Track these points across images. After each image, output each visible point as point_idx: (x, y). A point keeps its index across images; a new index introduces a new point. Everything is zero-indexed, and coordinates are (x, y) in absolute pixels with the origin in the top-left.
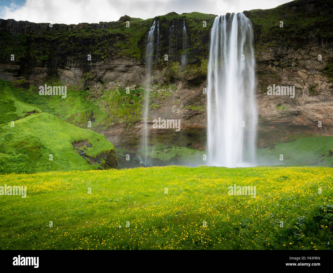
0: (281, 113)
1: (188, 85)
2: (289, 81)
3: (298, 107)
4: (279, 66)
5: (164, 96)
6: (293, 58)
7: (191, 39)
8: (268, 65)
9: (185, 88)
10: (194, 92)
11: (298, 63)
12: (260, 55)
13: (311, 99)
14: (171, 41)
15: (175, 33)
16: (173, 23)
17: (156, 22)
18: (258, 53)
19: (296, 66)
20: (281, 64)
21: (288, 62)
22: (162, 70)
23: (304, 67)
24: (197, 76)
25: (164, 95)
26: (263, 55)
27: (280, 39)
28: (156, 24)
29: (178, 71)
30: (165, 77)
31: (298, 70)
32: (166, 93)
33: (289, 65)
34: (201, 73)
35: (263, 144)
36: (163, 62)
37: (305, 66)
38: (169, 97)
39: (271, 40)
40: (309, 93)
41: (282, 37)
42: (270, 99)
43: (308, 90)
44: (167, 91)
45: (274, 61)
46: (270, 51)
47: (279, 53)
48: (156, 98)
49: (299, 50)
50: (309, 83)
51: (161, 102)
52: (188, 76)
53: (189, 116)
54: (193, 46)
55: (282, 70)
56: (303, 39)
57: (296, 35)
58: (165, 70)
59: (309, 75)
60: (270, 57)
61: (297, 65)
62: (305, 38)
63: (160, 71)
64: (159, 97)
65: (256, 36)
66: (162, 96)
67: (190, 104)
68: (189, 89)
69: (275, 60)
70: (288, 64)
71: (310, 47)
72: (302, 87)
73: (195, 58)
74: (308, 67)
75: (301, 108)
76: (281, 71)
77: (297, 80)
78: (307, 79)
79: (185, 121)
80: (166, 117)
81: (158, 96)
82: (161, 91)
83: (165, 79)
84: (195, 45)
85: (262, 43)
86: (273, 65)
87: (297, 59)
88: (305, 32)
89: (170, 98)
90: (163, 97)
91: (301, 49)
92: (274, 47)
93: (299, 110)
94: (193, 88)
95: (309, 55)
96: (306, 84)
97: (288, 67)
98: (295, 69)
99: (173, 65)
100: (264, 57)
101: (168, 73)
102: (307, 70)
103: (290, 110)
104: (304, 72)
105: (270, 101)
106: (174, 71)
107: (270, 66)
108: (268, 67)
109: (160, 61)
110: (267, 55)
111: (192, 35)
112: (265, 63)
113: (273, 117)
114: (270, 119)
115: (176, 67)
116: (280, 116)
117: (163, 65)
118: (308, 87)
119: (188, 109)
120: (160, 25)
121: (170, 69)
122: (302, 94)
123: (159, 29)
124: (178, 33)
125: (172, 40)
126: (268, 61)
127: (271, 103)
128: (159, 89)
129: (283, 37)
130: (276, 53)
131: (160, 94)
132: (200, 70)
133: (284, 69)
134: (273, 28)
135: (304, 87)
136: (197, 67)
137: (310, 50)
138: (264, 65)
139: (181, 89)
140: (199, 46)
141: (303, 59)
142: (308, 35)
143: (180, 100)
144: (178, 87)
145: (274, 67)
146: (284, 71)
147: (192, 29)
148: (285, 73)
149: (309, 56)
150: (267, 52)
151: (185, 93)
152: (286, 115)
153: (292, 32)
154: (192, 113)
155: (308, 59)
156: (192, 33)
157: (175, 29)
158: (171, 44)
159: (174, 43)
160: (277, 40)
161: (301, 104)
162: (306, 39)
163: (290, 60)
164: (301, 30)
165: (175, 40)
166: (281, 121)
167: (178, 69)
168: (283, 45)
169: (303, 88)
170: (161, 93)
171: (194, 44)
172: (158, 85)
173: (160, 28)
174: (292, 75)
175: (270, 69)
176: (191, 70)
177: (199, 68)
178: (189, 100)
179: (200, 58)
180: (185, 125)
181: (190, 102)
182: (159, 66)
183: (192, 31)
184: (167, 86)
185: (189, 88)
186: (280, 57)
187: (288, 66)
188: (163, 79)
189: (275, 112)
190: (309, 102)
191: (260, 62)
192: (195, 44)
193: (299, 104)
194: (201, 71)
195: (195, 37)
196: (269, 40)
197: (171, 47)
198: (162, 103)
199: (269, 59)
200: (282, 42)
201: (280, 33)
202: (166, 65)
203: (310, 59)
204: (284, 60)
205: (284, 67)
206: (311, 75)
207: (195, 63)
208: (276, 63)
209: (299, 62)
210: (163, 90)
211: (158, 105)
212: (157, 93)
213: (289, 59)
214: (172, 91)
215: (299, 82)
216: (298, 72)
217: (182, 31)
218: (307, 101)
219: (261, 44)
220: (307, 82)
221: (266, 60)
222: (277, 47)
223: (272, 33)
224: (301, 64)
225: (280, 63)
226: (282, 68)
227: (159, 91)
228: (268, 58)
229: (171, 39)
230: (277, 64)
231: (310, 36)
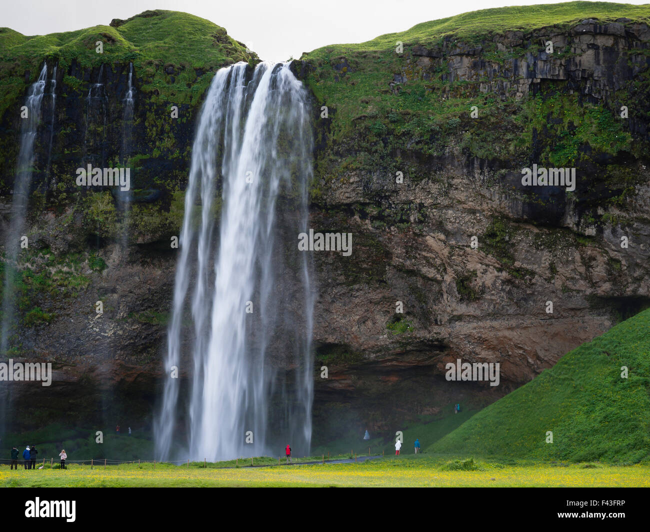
0: (398, 342)
1: (140, 255)
2: (409, 258)
3: (436, 329)
4: (380, 217)
5: (66, 286)
6: (411, 202)
7: (146, 128)
8: (353, 215)
9: (132, 262)
10: (159, 272)
11: (425, 216)
12: (327, 190)
13: (462, 309)
14: (90, 131)
15: (102, 108)
16: (98, 75)
17: (48, 68)
18: (323, 183)
19: (420, 222)
20: (385, 213)
21: (403, 209)
22: (61, 213)
23: (440, 226)
24: (160, 236)
25: (66, 283)
26: (335, 190)
27: (376, 151)
28: (49, 76)
29: (107, 219)
30: (69, 232)
31: (424, 233)
32: (75, 278)
33: (404, 217)
34: (170, 227)
35: (379, 427)
36: (65, 191)
37: (441, 222)
38: (82, 289)
39: (356, 151)
40: (459, 293)
41: (382, 145)
42: (371, 302)
43: (454, 285)
44: (76, 270)
45: (364, 204)
46: (351, 180)
47: (374, 186)
48: (42, 291)
49: (423, 181)
50: (455, 267)
51: (58, 305)
52: (136, 234)
53: (143, 342)
54: (151, 150)
55: (389, 228)
56: (431, 156)
57: (417, 143)
58: (70, 211)
59: (452, 247)
60: (353, 197)
61: (423, 219)
62: (435, 154)
63: (57, 216)
64: (51, 288)
65: (320, 136)
66: (61, 285)
67: (150, 307)
68: (143, 266)
69: (369, 204)
70: (402, 215)
71: (448, 178)
72: (439, 277)
73: (154, 186)
74: (449, 227)
75: (443, 332)
76: (388, 233)
77: (426, 257)
78: (449, 258)
79: (133, 358)
80: (72, 347)
81: (49, 286)
82: (61, 271)
83: (69, 237)
84: (159, 148)
85: (332, 157)
86: (364, 216)
87: (421, 205)
88: (438, 140)
89: (86, 292)
90: (63, 289)
91: (430, 181)
92: (362, 170)
93: (440, 337)
94: (156, 262)
95: (448, 196)
96: (449, 269)
97: (403, 223)
98: (418, 231)
99: (92, 201)
100: (337, 196)
101: (79, 224)
102: (447, 233)
103: (418, 336)
104: (439, 240)
105: (372, 307)
106: (96, 218)
107: (357, 217)
108: (353, 219)
109: (58, 189)
110: (344, 190)
111: (151, 116)
112: (344, 210)
113: (380, 351)
114: (373, 356)
115: (102, 207)
116: (398, 350)
117: (65, 199)
118: (454, 278)
119: (139, 323)
120: (60, 80)
121: (84, 212)
122: (442, 295)
123: (55, 93)
124: (112, 109)
125: (92, 127)
126: (349, 205)
127: (376, 312)
128: (53, 266)
129: (386, 144)
130: (366, 186)
131: (54, 281)
132: (167, 219)
133: (392, 228)
134: (360, 118)
135: (445, 277)
136: (159, 211)
137: (450, 185)
138: (341, 215)
139: (118, 267)
140: (169, 150)
141: (435, 205)
142: (444, 146)
143: (116, 296)
144: (111, 261)
145: (367, 221)
146: (393, 233)
147: (150, 98)
148: (397, 236)
149: (450, 198)
150: (344, 184)
151: (131, 275)
152: (415, 348)
153: (407, 134)
154: (152, 334)
155: (448, 207)
156: (150, 110)
157: (104, 96)
158: (88, 141)
159: (98, 139)
160: (370, 154)
161: (441, 321)
162: (439, 158)
163: (405, 206)
164: (428, 131)
165: (100, 129)
166: (409, 362)
167: (106, 213)
168: (385, 168)
169: (443, 281)
170: (59, 278)
171: (154, 142)
172: (52, 254)
173: (59, 90)
174: (413, 244)
175: (359, 226)
176: (142, 218)
177: (166, 214)
178: (146, 296)
179: (168, 185)
180: (133, 368)
181: (149, 300)
182: (53, 203)
183: (151, 104)
184: (77, 256)
185: (143, 264)
186: (382, 198)
187: (402, 221)
188: (64, 240)
189: (383, 339)
190: (459, 318)
191: (329, 207)
192: (157, 143)
193: (436, 320)
194: (172, 223)
195: (159, 122)
196: (349, 151)
197: (89, 150)
198: (61, 308)
199: (351, 200)
200: (382, 158)
201: (379, 135)
202: (73, 200)
203: (452, 207)
204: (390, 205)
205: (394, 223)
206: (458, 248)
207: (153, 201)
208: (373, 211)
209: (428, 212)
210: (65, 269)
211: (50, 311)
212: (48, 276)
213: (404, 204)
214: (91, 271)
215: (432, 264)
216: (428, 238)
217: (121, 103)
218: (455, 313)
219: (331, 160)
220: (449, 264)
221: (345, 202)
222: (370, 172)
223: (357, 131)
224: (432, 217)
225: (384, 211)
226: (388, 224)
227: (53, 270)
228: (348, 198)
229: (91, 124)
230: (375, 213)
231: (447, 150)
